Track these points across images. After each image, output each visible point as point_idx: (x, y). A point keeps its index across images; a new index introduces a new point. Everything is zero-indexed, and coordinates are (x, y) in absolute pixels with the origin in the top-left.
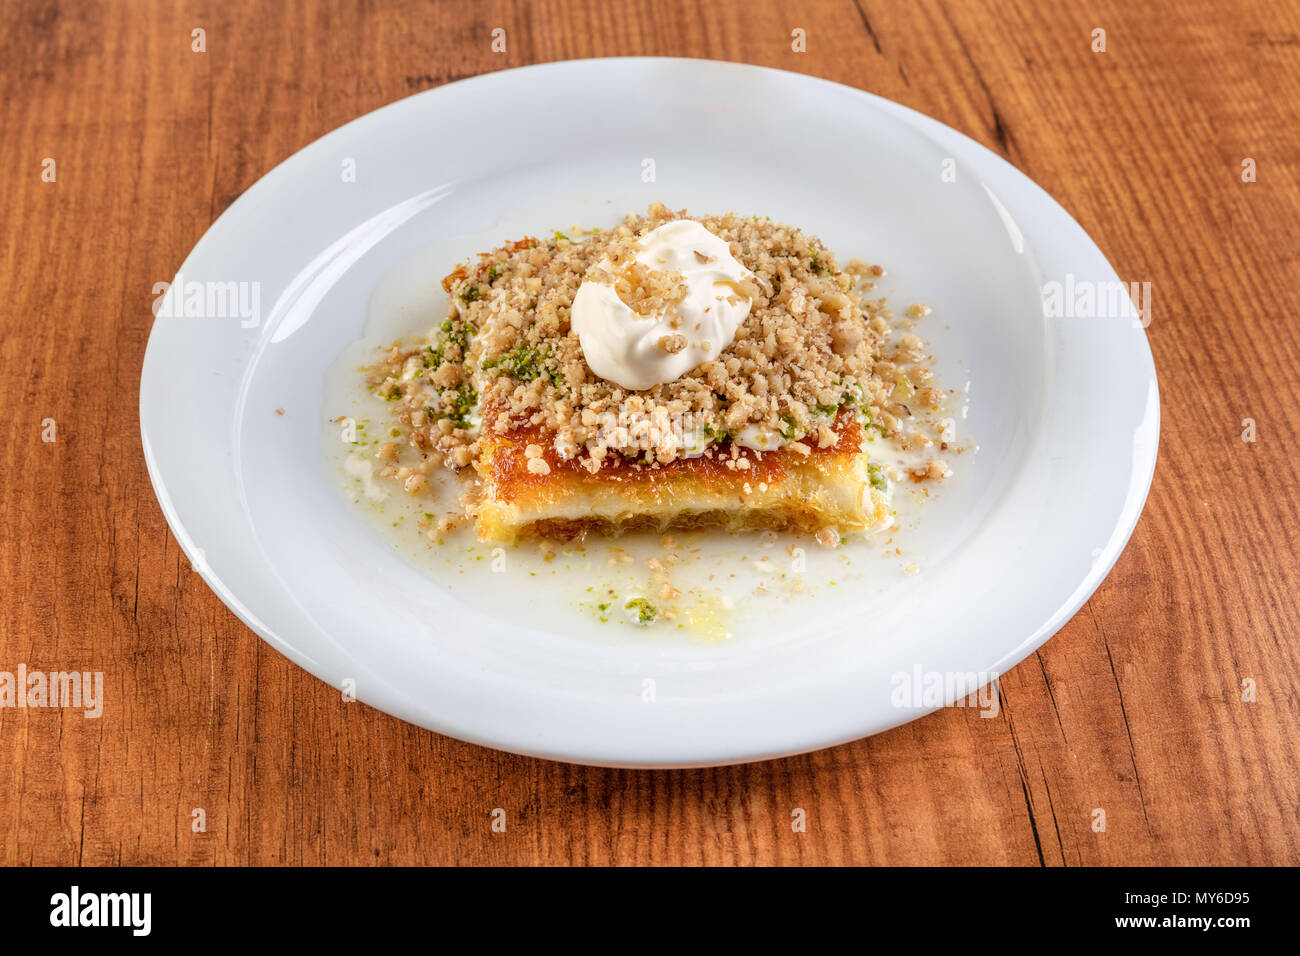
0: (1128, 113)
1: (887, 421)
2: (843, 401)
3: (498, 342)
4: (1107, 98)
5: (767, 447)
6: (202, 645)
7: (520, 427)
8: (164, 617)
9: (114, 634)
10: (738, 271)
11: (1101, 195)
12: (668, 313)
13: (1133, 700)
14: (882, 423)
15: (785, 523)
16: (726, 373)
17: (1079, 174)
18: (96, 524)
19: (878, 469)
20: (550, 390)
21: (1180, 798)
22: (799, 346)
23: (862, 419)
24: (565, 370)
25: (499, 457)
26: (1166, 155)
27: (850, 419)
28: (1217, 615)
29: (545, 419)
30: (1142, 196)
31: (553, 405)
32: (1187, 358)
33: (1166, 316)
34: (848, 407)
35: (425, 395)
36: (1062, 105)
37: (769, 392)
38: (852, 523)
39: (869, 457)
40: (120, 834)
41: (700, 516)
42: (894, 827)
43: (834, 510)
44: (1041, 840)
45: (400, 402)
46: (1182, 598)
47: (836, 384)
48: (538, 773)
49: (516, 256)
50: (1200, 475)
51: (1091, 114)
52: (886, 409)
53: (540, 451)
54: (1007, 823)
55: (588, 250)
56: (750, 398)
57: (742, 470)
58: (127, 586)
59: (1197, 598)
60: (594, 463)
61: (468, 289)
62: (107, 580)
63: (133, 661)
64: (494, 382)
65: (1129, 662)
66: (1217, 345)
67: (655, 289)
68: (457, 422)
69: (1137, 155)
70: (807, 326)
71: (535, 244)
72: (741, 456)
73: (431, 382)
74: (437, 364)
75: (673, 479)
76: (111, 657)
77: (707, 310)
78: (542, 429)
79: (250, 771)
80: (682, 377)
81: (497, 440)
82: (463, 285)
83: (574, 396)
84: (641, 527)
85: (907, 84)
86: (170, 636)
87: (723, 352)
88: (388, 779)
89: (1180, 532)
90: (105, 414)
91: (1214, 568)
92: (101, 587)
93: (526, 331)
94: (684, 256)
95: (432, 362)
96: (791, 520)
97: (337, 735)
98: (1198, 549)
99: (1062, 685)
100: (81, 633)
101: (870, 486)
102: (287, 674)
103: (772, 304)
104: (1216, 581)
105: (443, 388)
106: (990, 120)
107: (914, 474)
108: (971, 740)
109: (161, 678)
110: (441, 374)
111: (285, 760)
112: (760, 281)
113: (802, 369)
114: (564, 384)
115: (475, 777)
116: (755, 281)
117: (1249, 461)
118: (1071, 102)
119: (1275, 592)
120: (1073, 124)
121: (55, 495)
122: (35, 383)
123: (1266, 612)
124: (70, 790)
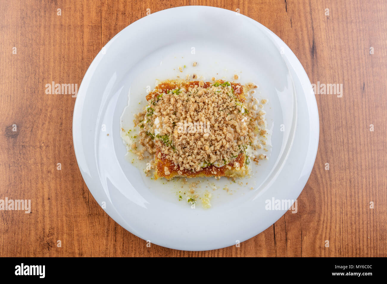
0: (350, 43)
9: (84, 209)
13: (304, 246)
18: (78, 175)
26: (356, 62)
28: (329, 224)
32: (342, 141)
46: (322, 219)
48: (174, 255)
50: (335, 181)
58: (86, 195)
62: (81, 192)
63: (88, 217)
65: (306, 236)
66: (351, 137)
69: (348, 61)
76: (83, 215)
79: (114, 249)
85: (292, 26)
88: (143, 254)
89: (326, 198)
91: (331, 210)
92: (80, 194)
97: (133, 241)
98: (329, 204)
99: (289, 241)
100: (77, 208)
104: (331, 214)
106: (312, 43)
109: (95, 222)
111: (121, 247)
115: (161, 255)
117: (348, 177)
118: (336, 37)
119: (344, 218)
120: (334, 47)
121: (68, 165)
122: (61, 126)
123: (340, 224)
124: (76, 252)
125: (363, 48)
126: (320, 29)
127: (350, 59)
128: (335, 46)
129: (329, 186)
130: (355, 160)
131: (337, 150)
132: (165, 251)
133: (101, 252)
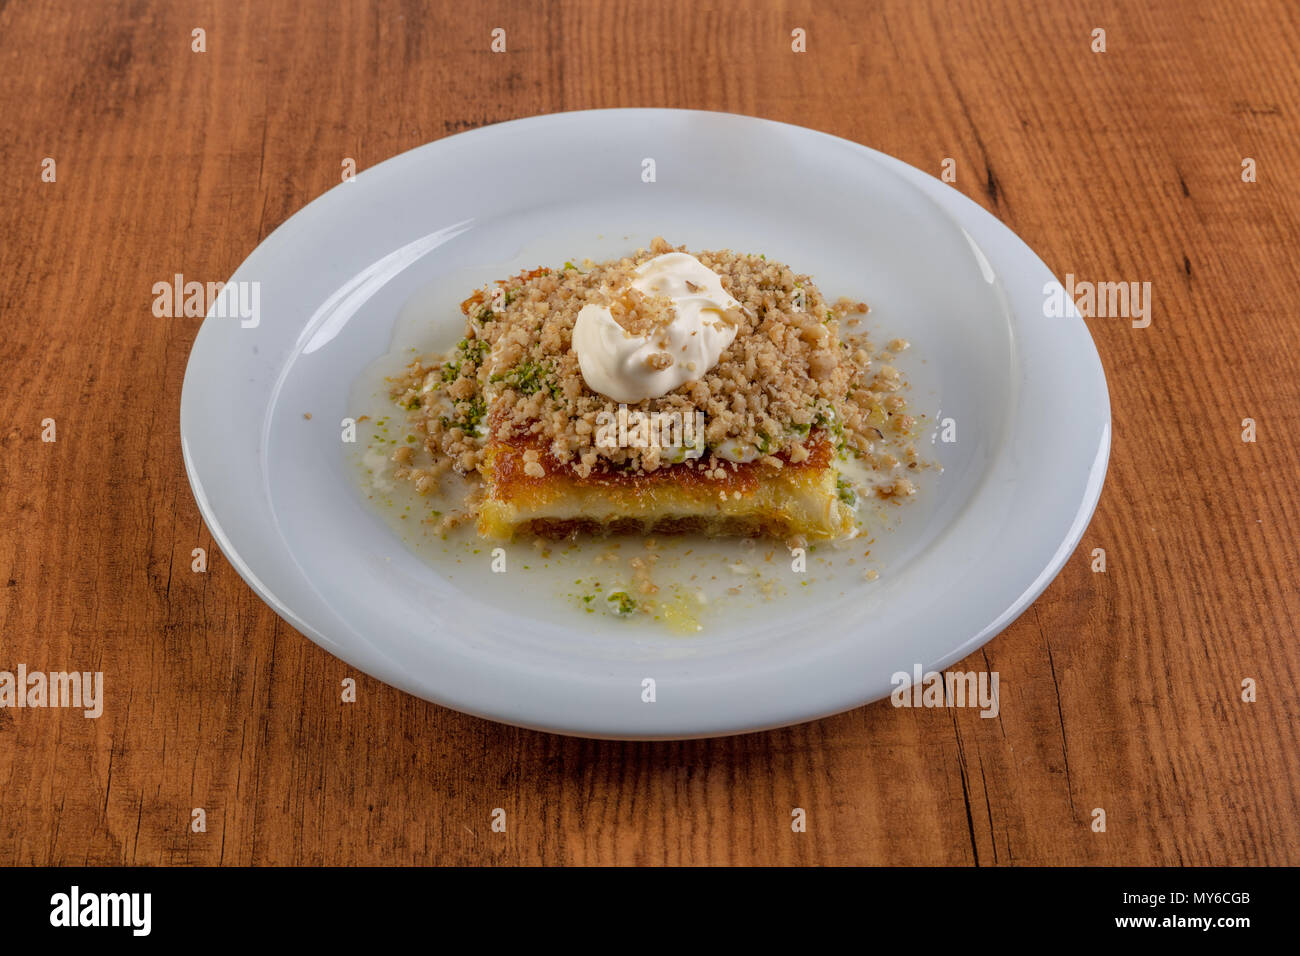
0: (1114, 174)
1: (860, 444)
2: (816, 421)
3: (506, 358)
4: (1095, 158)
5: (743, 459)
6: (225, 622)
7: (521, 435)
8: (193, 595)
9: (148, 609)
10: (726, 301)
11: (1081, 247)
12: (657, 333)
13: (1070, 702)
14: (855, 445)
15: (759, 531)
16: (708, 391)
17: (1061, 227)
18: (137, 512)
19: (849, 485)
20: (549, 402)
21: (1105, 789)
22: (776, 370)
23: (833, 439)
24: (562, 384)
25: (500, 461)
26: (1146, 212)
27: (822, 438)
28: (1154, 629)
29: (543, 428)
30: (1120, 249)
31: (551, 416)
32: (1148, 397)
33: (1132, 358)
34: (821, 427)
35: (442, 406)
36: (1053, 163)
37: (747, 409)
38: (819, 532)
39: (839, 474)
40: (143, 782)
41: (682, 520)
42: (840, 804)
43: (803, 519)
44: (974, 821)
45: (419, 411)
46: (1124, 612)
47: (810, 405)
48: (521, 745)
49: (529, 283)
50: (1150, 503)
51: (1079, 173)
52: (860, 433)
53: (537, 456)
54: (944, 806)
55: (593, 279)
56: (729, 414)
57: (719, 480)
58: (162, 568)
59: (1138, 612)
60: (584, 468)
61: (483, 311)
62: (144, 562)
63: (163, 633)
64: (500, 394)
65: (1069, 667)
66: (1177, 387)
67: (646, 312)
68: (467, 431)
69: (1118, 211)
70: (787, 353)
71: (547, 272)
72: (718, 466)
73: (448, 394)
74: (454, 378)
75: (656, 485)
76: (144, 628)
77: (694, 334)
78: (540, 437)
79: (261, 733)
80: (669, 393)
81: (500, 446)
82: (480, 308)
83: (570, 407)
84: (627, 530)
86: (198, 613)
87: (708, 373)
88: (385, 745)
89: (1127, 554)
90: (151, 416)
91: (1156, 587)
92: (139, 568)
93: (531, 349)
94: (676, 284)
95: (450, 377)
96: (763, 527)
98: (1143, 569)
100: (118, 607)
101: (838, 500)
102: (301, 650)
103: (756, 331)
104: (1156, 598)
105: (458, 400)
106: (984, 176)
107: (881, 491)
108: (918, 732)
109: (187, 648)
110: (456, 387)
111: (294, 725)
112: (747, 311)
113: (779, 390)
114: (562, 396)
115: (463, 746)
116: (742, 311)
117: (1197, 492)
118: (1061, 161)
119: (1210, 610)
120: (1061, 181)
121: (102, 485)
122: (90, 386)
123: (1200, 628)
124: (101, 743)
125: (1157, 181)
126: (1006, 145)
127: (1123, 207)
128: (1065, 179)
129: (1128, 519)
130: (1209, 446)
131: (1136, 422)
132: (480, 732)
133: (206, 742)
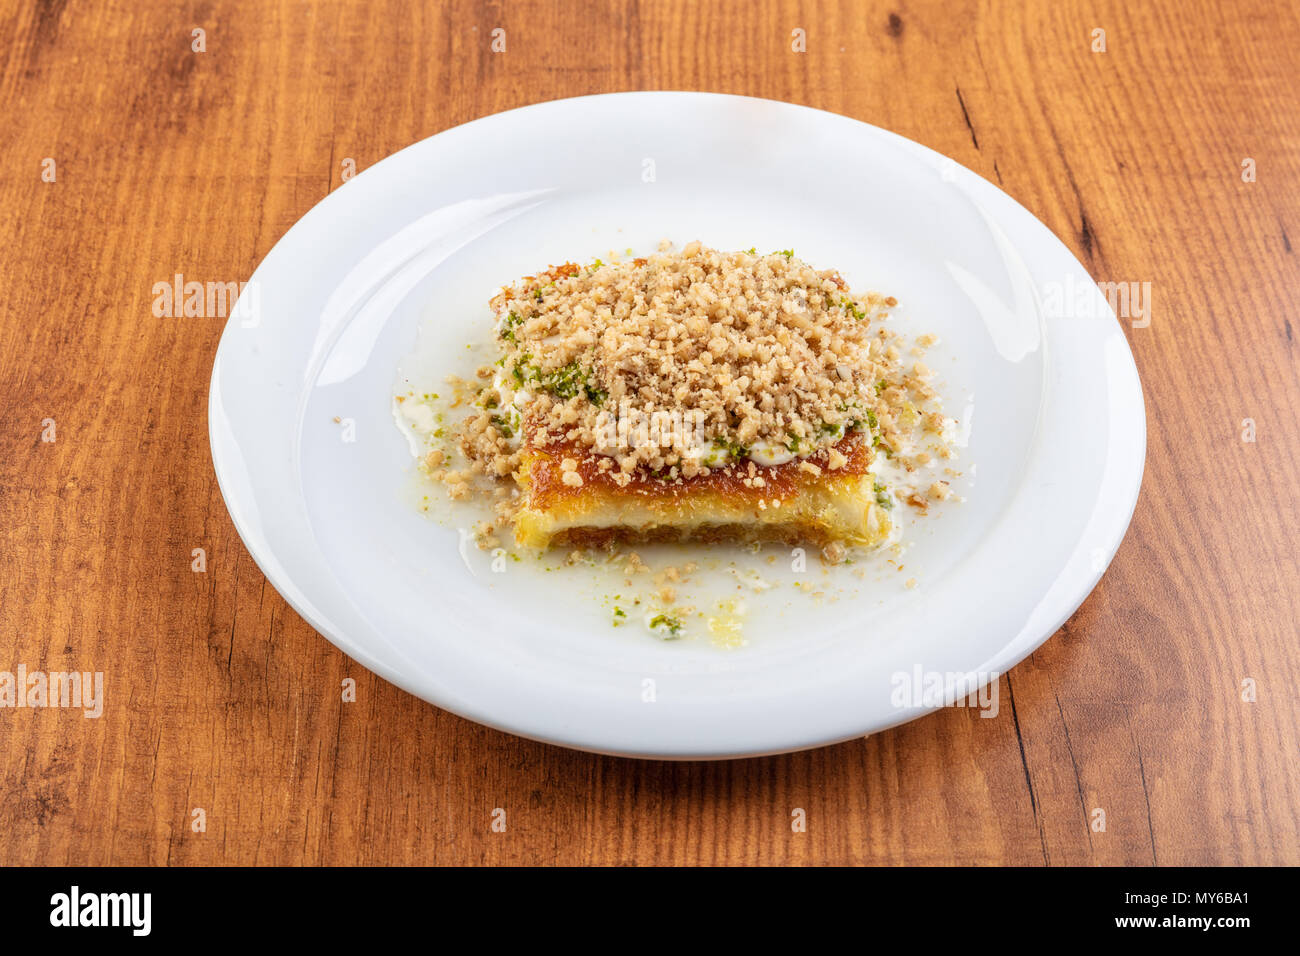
0: (1213, 224)
2: (851, 424)
4: (1194, 207)
5: (777, 462)
7: (557, 441)
15: (796, 537)
19: (883, 489)
25: (537, 469)
27: (858, 443)
29: (580, 435)
34: (857, 431)
36: (1150, 211)
37: (776, 409)
38: (857, 538)
39: (875, 478)
41: (720, 528)
43: (842, 527)
51: (1177, 222)
53: (574, 463)
56: (758, 414)
57: (758, 488)
60: (623, 479)
64: (535, 398)
71: (575, 270)
72: (757, 475)
75: (695, 494)
78: (577, 444)
81: (535, 453)
84: (665, 538)
96: (801, 534)
101: (875, 505)
106: (1078, 222)
118: (1158, 209)
120: (1158, 233)
125: (1257, 233)
126: (1101, 189)
127: (1223, 262)
128: (1162, 230)
